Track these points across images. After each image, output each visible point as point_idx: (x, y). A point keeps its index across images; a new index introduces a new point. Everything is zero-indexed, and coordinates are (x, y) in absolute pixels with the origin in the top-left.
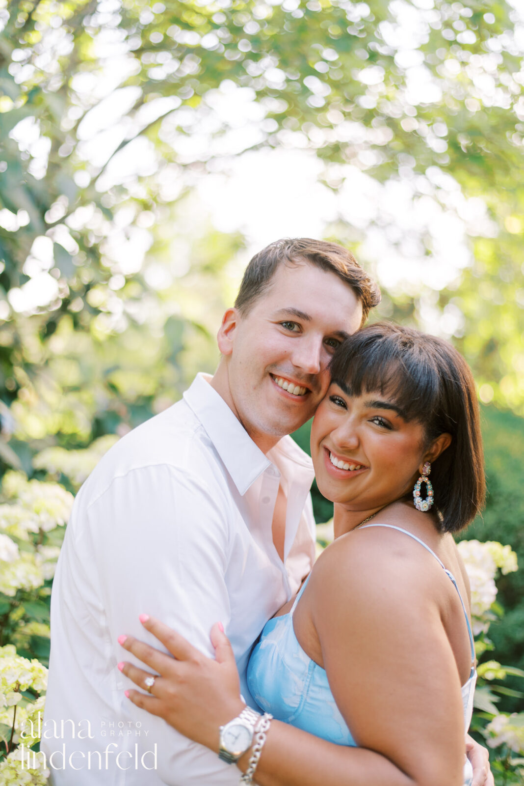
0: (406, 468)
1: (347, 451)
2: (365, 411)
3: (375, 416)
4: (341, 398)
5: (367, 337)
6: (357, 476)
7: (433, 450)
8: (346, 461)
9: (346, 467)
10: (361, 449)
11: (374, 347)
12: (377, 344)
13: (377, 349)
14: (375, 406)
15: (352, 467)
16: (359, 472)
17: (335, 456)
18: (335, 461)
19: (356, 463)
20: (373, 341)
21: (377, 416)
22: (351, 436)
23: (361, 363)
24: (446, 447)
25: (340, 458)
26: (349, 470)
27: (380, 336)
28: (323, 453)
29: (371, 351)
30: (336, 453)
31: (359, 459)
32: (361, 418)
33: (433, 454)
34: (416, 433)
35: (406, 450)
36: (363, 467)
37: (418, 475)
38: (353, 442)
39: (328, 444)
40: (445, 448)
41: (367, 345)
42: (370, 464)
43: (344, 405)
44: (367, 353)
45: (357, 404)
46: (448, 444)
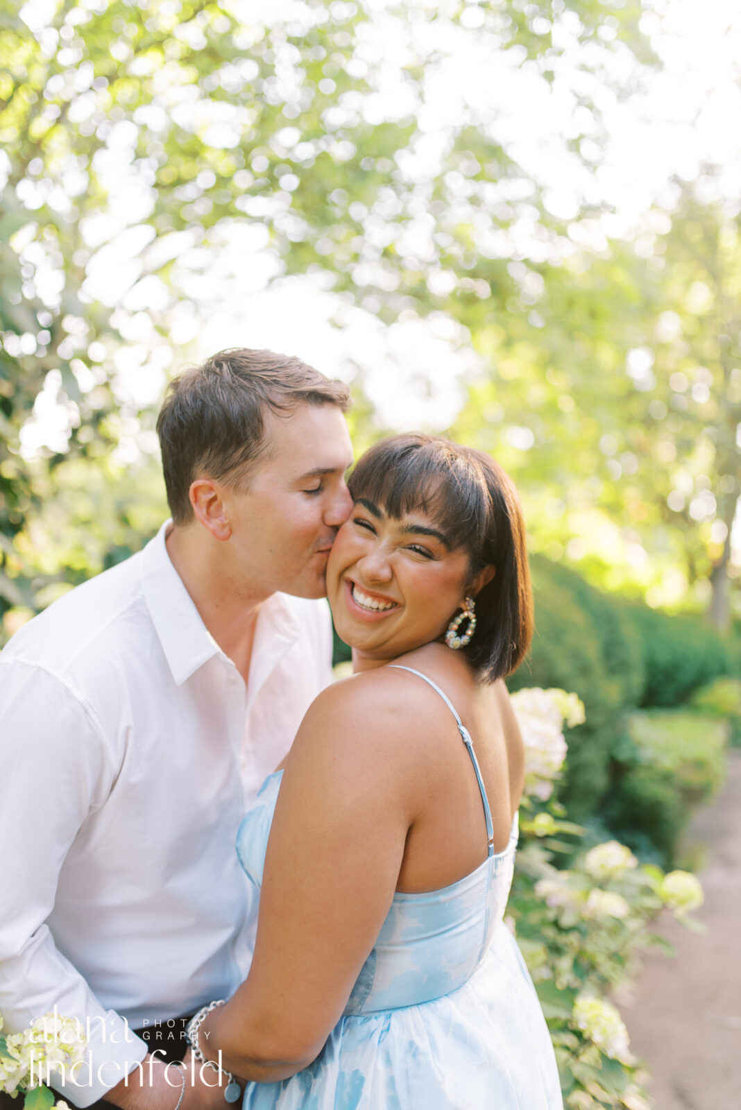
0: (446, 604)
1: (376, 585)
2: (399, 538)
3: (412, 544)
4: (369, 522)
5: (401, 447)
6: (386, 618)
7: (474, 586)
8: (375, 596)
9: (375, 604)
10: (394, 583)
11: (412, 458)
12: (415, 455)
13: (416, 460)
14: (413, 531)
15: (382, 606)
16: (389, 612)
17: (362, 590)
18: (360, 597)
19: (387, 600)
20: (409, 451)
21: (415, 544)
22: (383, 567)
23: (398, 478)
24: (489, 581)
25: (368, 594)
26: (378, 609)
27: (417, 446)
28: (345, 589)
29: (409, 463)
30: (364, 587)
31: (392, 593)
32: (396, 545)
33: (474, 590)
34: (459, 564)
35: (447, 583)
36: (395, 604)
37: (459, 611)
38: (385, 573)
39: (353, 575)
40: (487, 583)
41: (403, 455)
42: (405, 602)
43: (372, 529)
44: (404, 465)
45: (390, 528)
46: (491, 578)
